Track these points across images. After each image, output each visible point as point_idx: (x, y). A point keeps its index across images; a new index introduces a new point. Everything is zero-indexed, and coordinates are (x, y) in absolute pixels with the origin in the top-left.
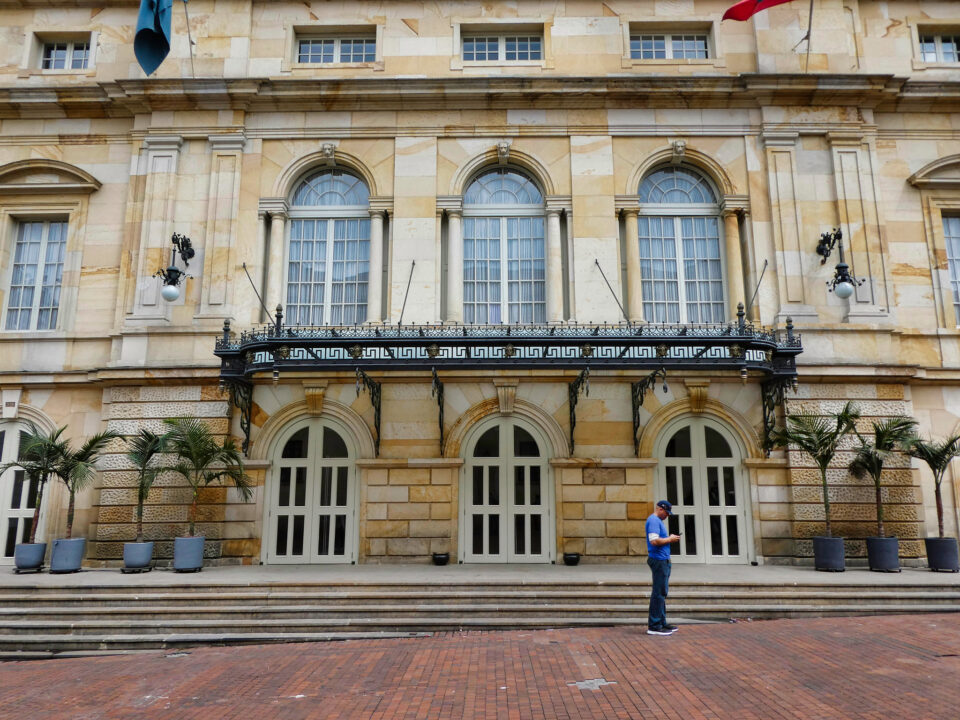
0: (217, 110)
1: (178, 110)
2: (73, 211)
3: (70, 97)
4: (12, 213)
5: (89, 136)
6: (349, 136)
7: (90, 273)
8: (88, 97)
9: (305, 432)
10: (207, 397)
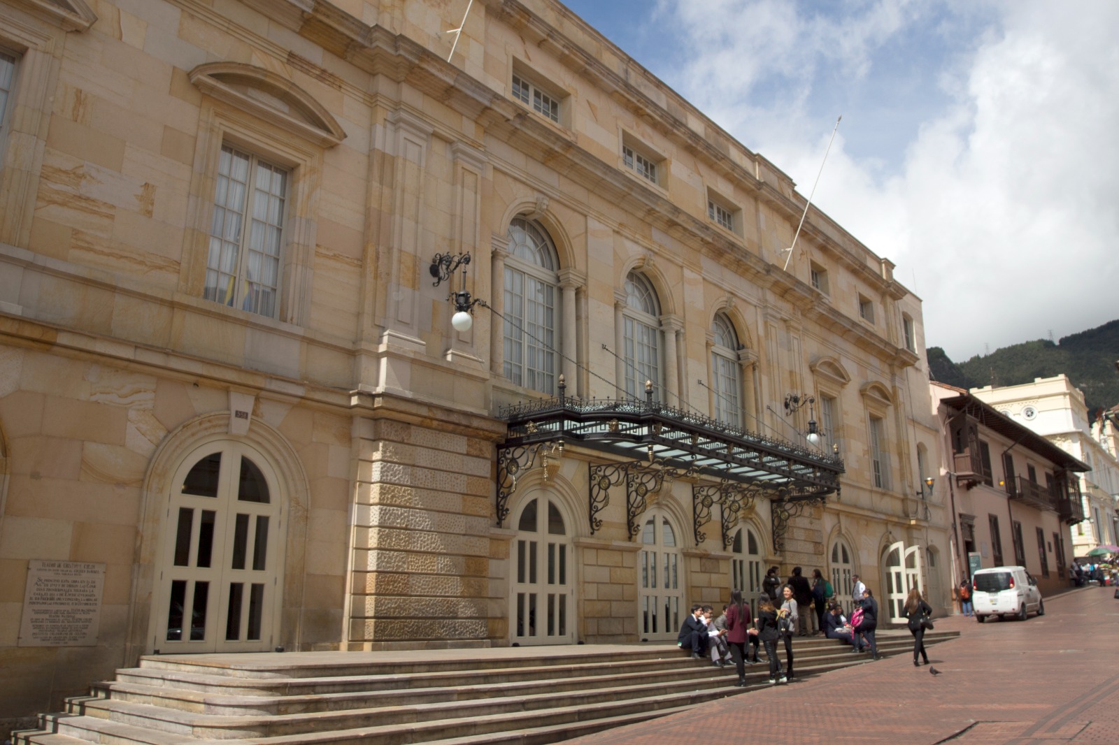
0: (462, 115)
1: (427, 95)
2: (305, 164)
3: (328, 17)
4: (228, 130)
5: (324, 71)
6: (557, 198)
7: (326, 256)
8: (348, 28)
9: (534, 502)
10: (473, 452)
